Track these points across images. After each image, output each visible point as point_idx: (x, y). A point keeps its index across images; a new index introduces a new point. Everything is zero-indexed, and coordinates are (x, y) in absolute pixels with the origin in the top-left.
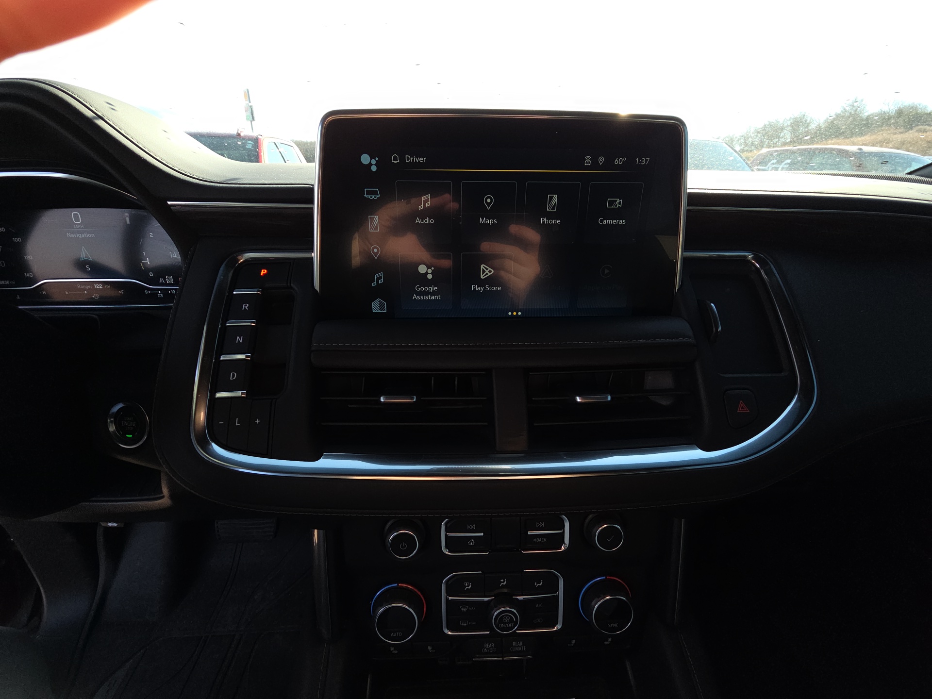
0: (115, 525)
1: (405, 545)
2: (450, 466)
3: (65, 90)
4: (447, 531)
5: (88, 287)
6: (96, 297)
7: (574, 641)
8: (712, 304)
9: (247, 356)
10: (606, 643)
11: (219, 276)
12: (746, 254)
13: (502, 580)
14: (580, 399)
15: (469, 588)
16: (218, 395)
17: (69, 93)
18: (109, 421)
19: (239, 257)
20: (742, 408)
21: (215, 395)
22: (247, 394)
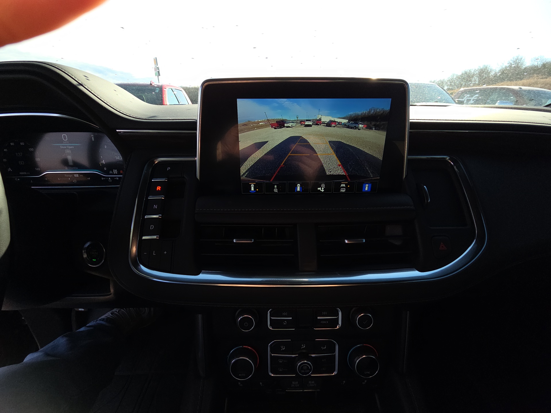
0: (83, 310)
1: (247, 324)
2: (273, 279)
3: (60, 69)
4: (271, 316)
5: (71, 176)
6: (75, 182)
7: (344, 382)
8: (425, 186)
9: (159, 216)
10: (363, 383)
11: (144, 171)
12: (445, 157)
13: (303, 345)
14: (347, 241)
15: (284, 349)
16: (144, 238)
17: (63, 70)
18: (83, 251)
19: (155, 160)
20: (442, 247)
21: (142, 238)
22: (159, 237)
